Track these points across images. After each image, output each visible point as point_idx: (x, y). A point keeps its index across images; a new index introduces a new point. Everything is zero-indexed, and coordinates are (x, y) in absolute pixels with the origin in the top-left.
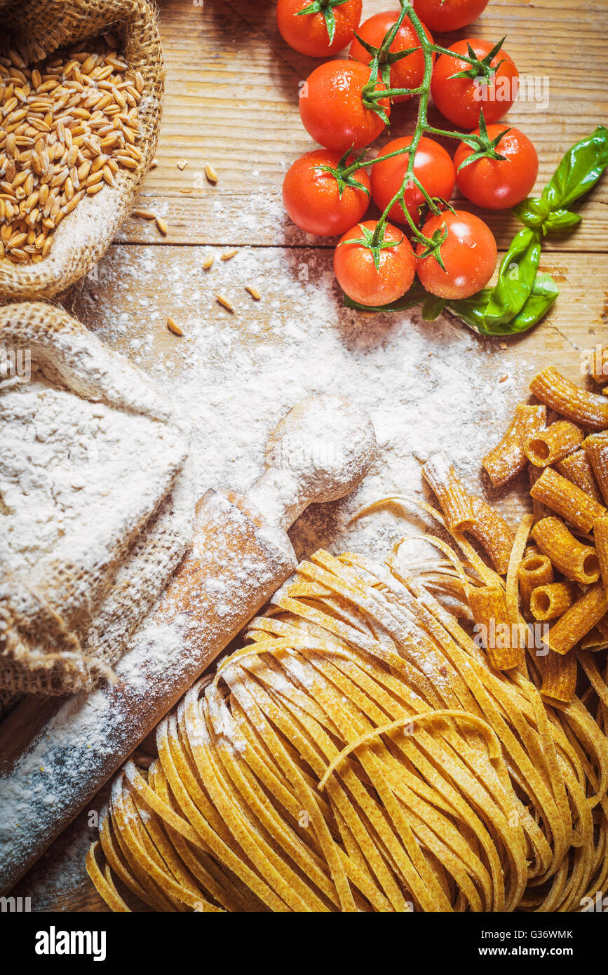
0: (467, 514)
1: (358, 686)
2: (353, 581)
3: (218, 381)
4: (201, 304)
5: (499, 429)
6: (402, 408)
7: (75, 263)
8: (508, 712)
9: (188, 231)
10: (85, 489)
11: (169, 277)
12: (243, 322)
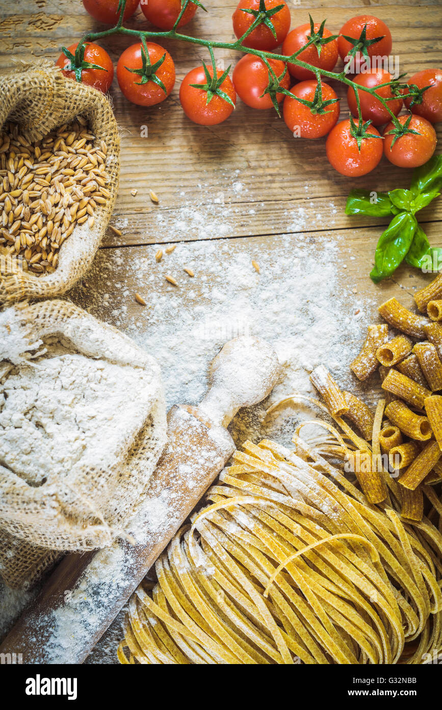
0: (342, 405)
1: (283, 525)
2: (270, 460)
3: (172, 332)
4: (156, 283)
5: (357, 345)
6: (293, 338)
7: (76, 271)
8: (380, 531)
9: (142, 236)
10: (97, 417)
11: (133, 267)
12: (184, 292)
